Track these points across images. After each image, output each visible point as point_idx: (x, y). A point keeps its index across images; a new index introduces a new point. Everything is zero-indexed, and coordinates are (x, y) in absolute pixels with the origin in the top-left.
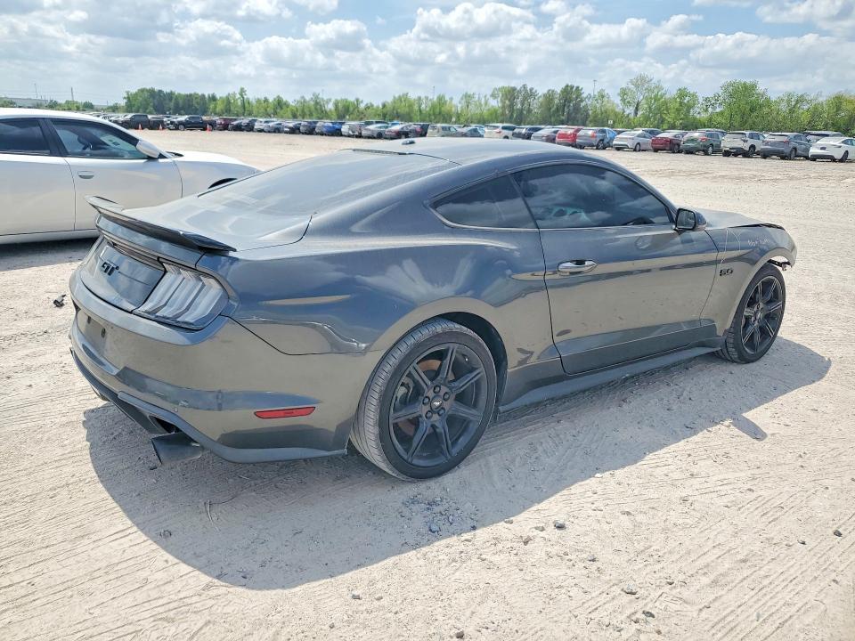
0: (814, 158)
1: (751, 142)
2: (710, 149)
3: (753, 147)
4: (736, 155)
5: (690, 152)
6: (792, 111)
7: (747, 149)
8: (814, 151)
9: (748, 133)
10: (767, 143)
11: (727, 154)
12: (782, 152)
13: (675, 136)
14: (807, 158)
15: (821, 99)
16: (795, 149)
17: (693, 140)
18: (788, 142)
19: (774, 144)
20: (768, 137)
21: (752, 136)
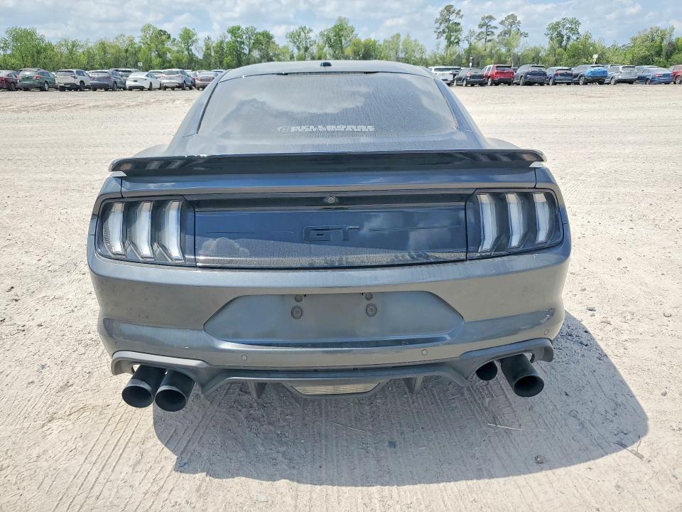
0: (131, 89)
1: (80, 78)
2: (46, 85)
3: (82, 82)
4: (70, 89)
5: (26, 89)
6: (71, 52)
7: (79, 84)
8: (129, 83)
9: (74, 70)
10: (94, 79)
11: (62, 89)
12: (108, 85)
13: (8, 75)
14: (125, 89)
15: (90, 45)
16: (115, 82)
17: (28, 78)
18: (108, 78)
19: (99, 79)
20: (91, 73)
21: (78, 73)
